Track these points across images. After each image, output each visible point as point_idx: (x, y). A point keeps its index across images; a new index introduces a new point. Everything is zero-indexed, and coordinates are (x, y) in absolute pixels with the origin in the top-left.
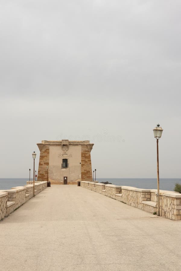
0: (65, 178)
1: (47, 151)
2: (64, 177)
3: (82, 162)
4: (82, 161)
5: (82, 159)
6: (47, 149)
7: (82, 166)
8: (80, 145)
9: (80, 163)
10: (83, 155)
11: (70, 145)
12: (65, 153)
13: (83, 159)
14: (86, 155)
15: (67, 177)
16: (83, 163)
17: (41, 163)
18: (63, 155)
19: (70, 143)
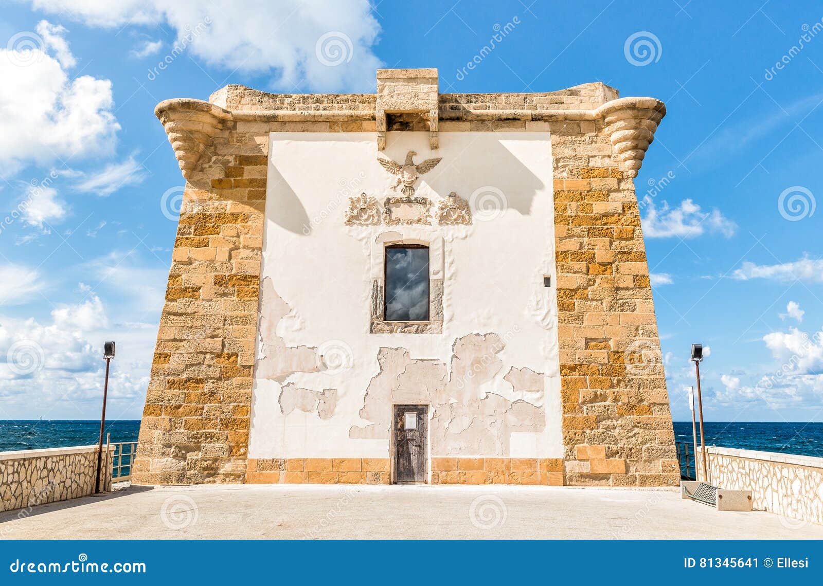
0: (410, 421)
1: (250, 172)
2: (400, 410)
3: (560, 268)
4: (561, 255)
5: (560, 239)
6: (245, 160)
7: (563, 307)
8: (535, 119)
9: (547, 282)
10: (572, 209)
11: (448, 124)
12: (411, 187)
13: (572, 245)
14: (600, 208)
15: (421, 411)
16: (577, 280)
17: (188, 278)
18: (388, 212)
19: (451, 104)
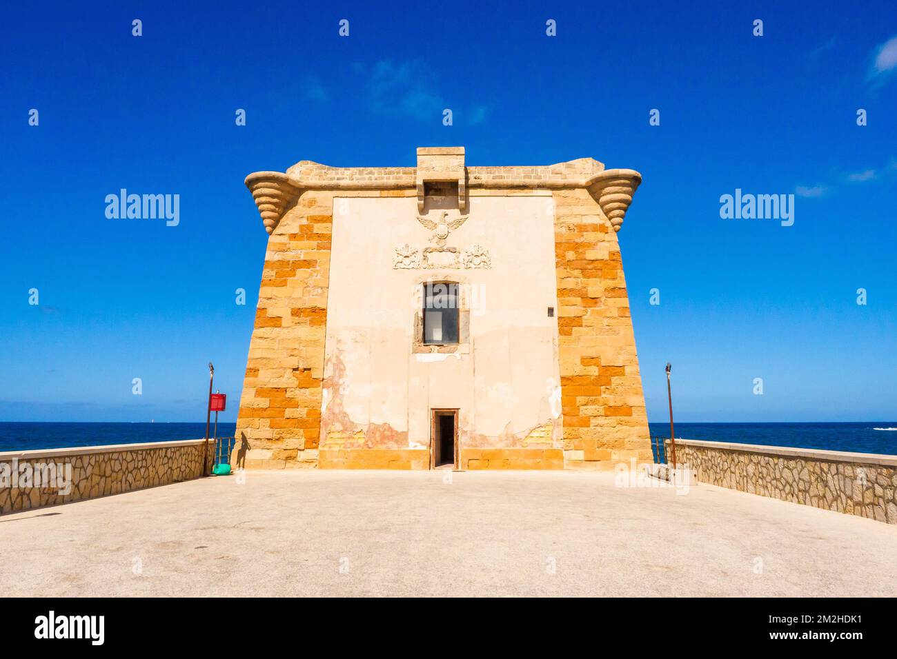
1: (319, 228)
3: (560, 302)
4: (560, 292)
5: (561, 279)
6: (315, 219)
7: (562, 332)
8: (540, 186)
9: (551, 311)
10: (570, 255)
11: (474, 192)
13: (568, 284)
14: (590, 255)
16: (571, 312)
17: (272, 311)
18: (425, 258)
19: (475, 175)
